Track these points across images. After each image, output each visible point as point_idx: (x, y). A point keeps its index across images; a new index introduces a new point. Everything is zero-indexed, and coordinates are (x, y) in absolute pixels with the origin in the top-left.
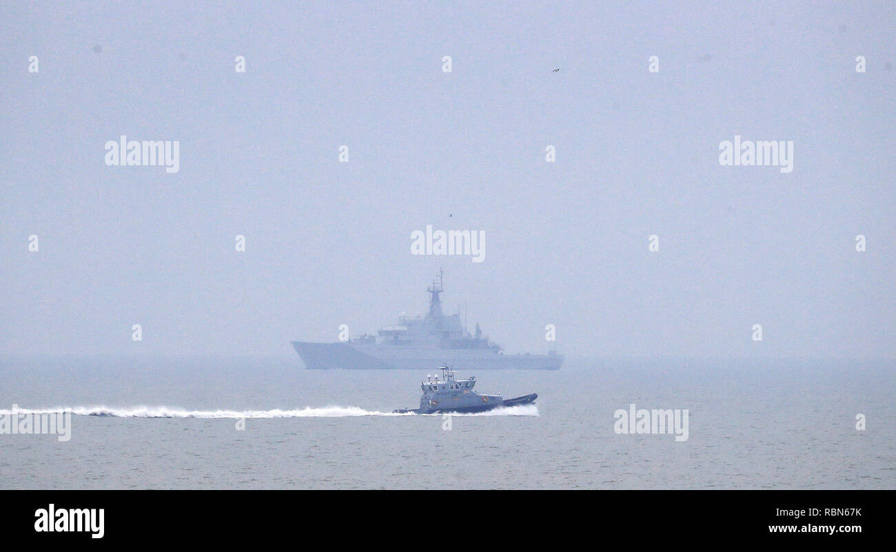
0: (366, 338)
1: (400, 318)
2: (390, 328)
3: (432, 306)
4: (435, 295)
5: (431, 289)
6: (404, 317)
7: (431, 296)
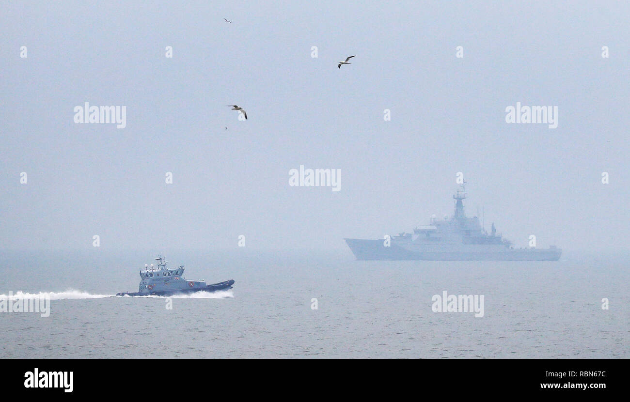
0: (404, 236)
1: (431, 219)
2: (423, 228)
3: (457, 210)
4: (459, 201)
5: (456, 197)
6: (434, 219)
7: (456, 202)
